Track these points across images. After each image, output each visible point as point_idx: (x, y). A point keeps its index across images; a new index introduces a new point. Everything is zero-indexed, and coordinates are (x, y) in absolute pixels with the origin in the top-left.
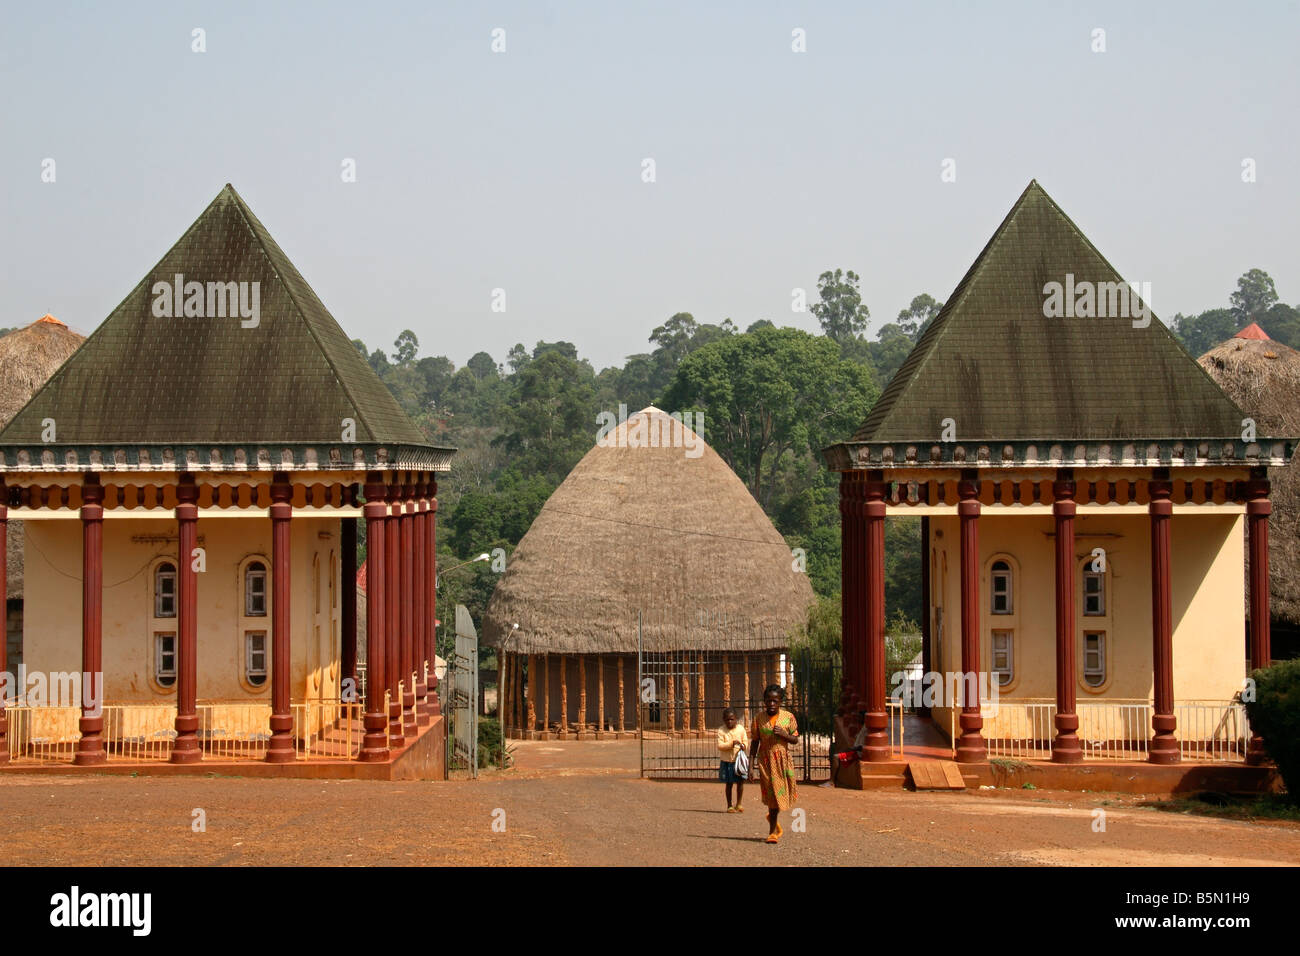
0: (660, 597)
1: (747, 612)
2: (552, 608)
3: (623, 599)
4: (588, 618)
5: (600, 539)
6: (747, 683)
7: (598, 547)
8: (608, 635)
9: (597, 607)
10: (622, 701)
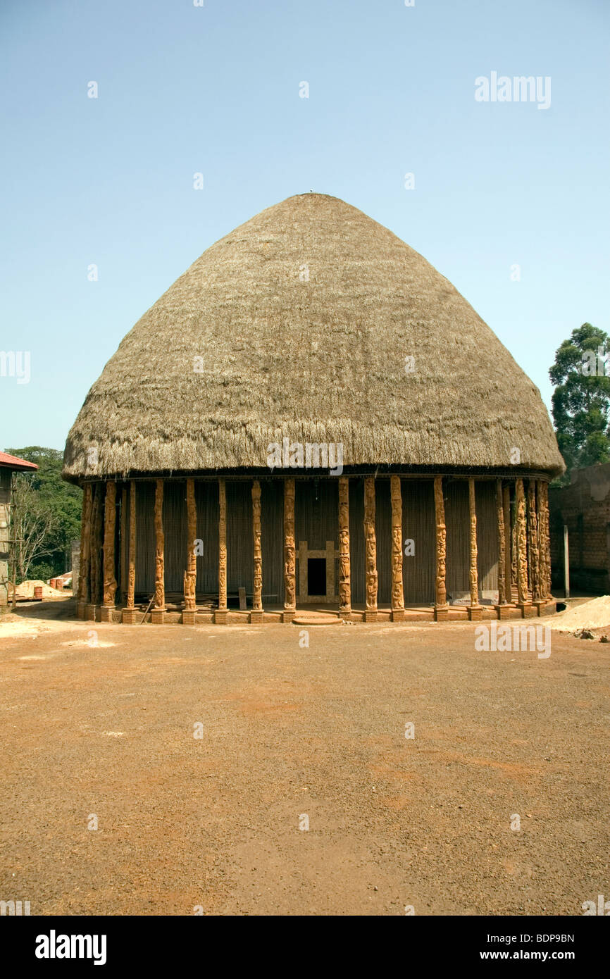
0: (324, 377)
1: (472, 403)
2: (142, 400)
3: (261, 379)
4: (200, 412)
5: (230, 302)
6: (474, 526)
7: (224, 312)
8: (237, 437)
9: (216, 393)
10: (259, 556)
